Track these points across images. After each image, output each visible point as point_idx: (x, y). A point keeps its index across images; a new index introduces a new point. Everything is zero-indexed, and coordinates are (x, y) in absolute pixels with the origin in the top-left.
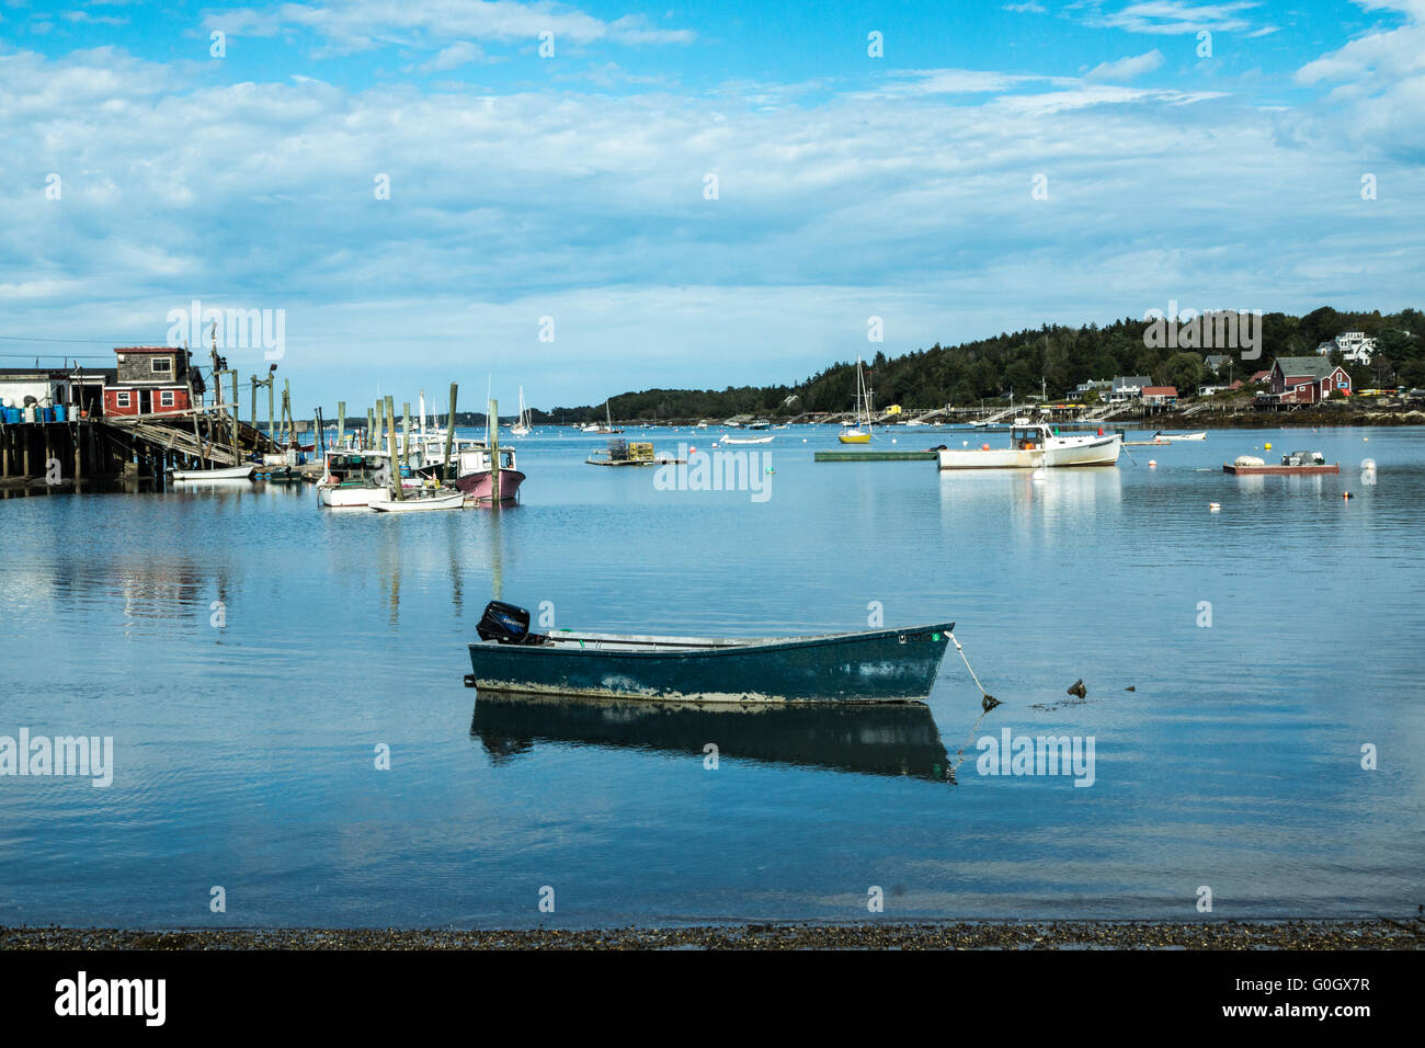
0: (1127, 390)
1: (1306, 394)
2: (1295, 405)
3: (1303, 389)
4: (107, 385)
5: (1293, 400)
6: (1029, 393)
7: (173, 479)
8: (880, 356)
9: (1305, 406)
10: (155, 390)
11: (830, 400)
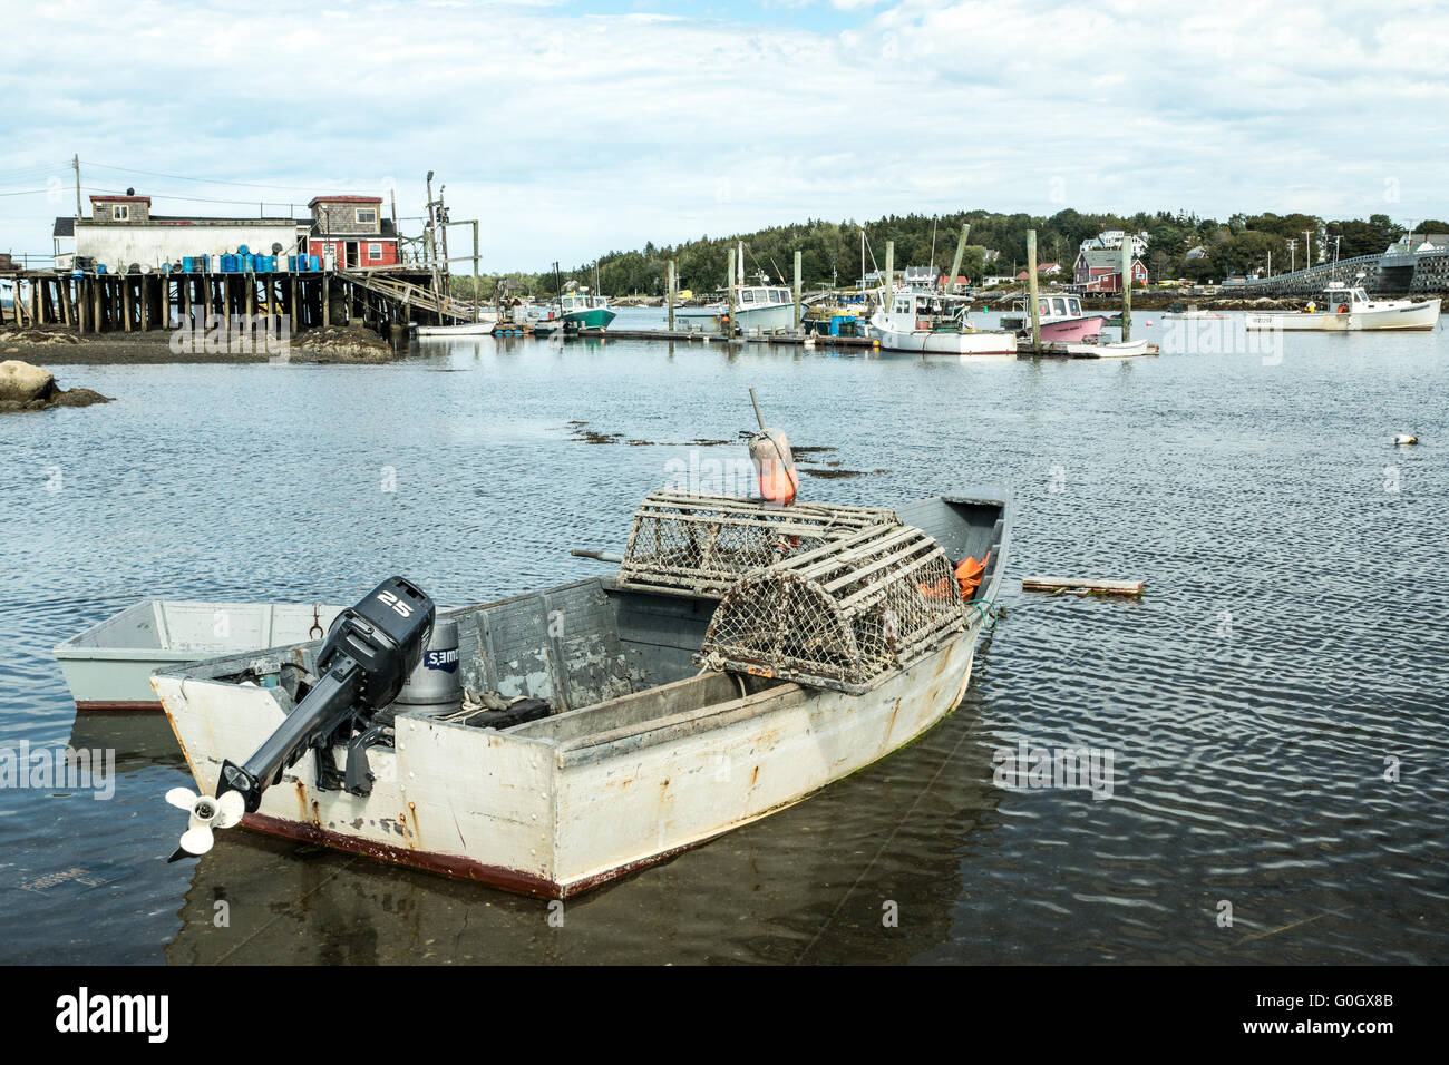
0: (921, 279)
1: (1109, 284)
2: (1100, 293)
3: (1106, 279)
4: (312, 235)
5: (1097, 289)
6: (818, 280)
7: (416, 335)
8: (650, 246)
9: (1109, 295)
10: (362, 242)
11: (611, 285)
